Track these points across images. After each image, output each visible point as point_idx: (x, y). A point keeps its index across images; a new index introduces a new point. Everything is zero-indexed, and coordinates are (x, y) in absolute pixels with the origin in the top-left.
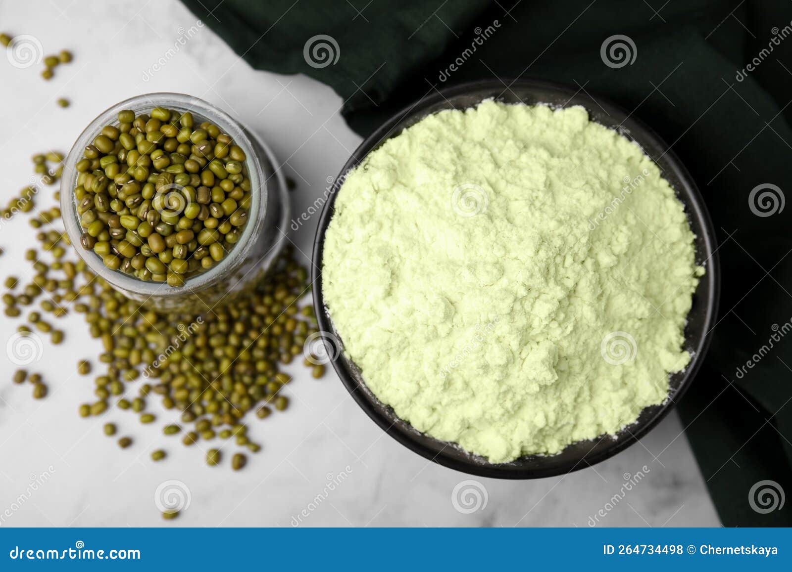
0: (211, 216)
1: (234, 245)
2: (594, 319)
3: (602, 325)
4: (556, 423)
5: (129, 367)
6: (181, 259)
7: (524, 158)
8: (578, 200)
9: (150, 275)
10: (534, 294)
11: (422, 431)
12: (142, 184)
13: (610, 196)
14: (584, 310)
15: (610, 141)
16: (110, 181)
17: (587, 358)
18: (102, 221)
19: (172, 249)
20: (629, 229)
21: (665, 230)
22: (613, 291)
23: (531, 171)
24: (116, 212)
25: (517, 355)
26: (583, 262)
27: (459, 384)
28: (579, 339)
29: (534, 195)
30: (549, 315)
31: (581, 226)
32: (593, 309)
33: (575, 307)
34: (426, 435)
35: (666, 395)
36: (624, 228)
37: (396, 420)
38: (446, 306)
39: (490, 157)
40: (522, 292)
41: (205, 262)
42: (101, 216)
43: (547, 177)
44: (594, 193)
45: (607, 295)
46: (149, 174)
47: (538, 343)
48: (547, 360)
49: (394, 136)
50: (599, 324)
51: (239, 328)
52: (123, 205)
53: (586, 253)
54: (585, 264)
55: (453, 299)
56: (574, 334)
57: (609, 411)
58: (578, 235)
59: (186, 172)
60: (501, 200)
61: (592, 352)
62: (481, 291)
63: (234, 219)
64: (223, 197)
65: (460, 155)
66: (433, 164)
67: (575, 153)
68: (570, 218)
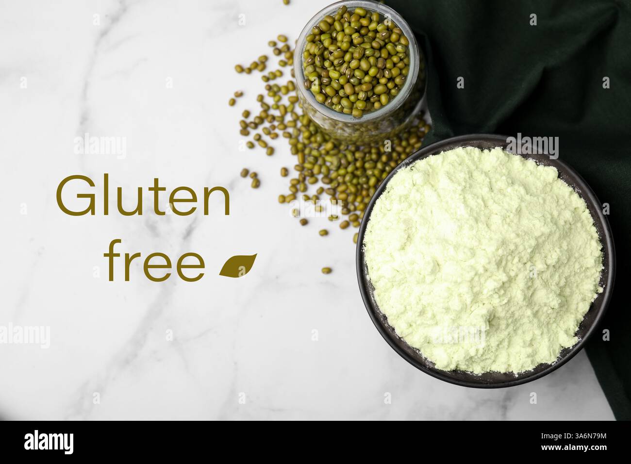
0: (384, 76)
1: (394, 97)
2: (522, 299)
3: (526, 304)
4: (482, 355)
5: (312, 175)
6: (363, 100)
7: (510, 189)
8: (534, 225)
9: (343, 108)
10: (488, 274)
11: (400, 336)
12: (346, 52)
13: (555, 228)
14: (517, 292)
15: (567, 194)
16: (326, 49)
17: (512, 322)
18: (318, 72)
19: (358, 94)
20: (561, 251)
21: (585, 258)
22: (539, 286)
23: (511, 199)
24: (327, 68)
25: (469, 307)
26: (526, 263)
27: (429, 314)
28: (509, 309)
29: (508, 214)
30: (494, 289)
31: (530, 242)
32: (523, 293)
33: (512, 289)
34: (402, 339)
35: (556, 360)
36: (558, 250)
37: (386, 325)
38: (434, 266)
39: (488, 184)
40: (481, 271)
41: (377, 105)
42: (318, 70)
43: (520, 205)
44: (545, 223)
45: (535, 287)
46: (350, 47)
47: (484, 304)
48: (485, 316)
49: (434, 154)
50: (525, 303)
51: (384, 158)
52: (332, 64)
53: (529, 258)
54: (526, 265)
55: (440, 263)
56: (507, 305)
57: (518, 358)
58: (527, 247)
59: (372, 47)
60: (487, 212)
61: (516, 320)
62: (457, 262)
63: (398, 80)
64: (392, 65)
65: (471, 176)
66: (453, 178)
67: (543, 195)
68: (525, 234)
